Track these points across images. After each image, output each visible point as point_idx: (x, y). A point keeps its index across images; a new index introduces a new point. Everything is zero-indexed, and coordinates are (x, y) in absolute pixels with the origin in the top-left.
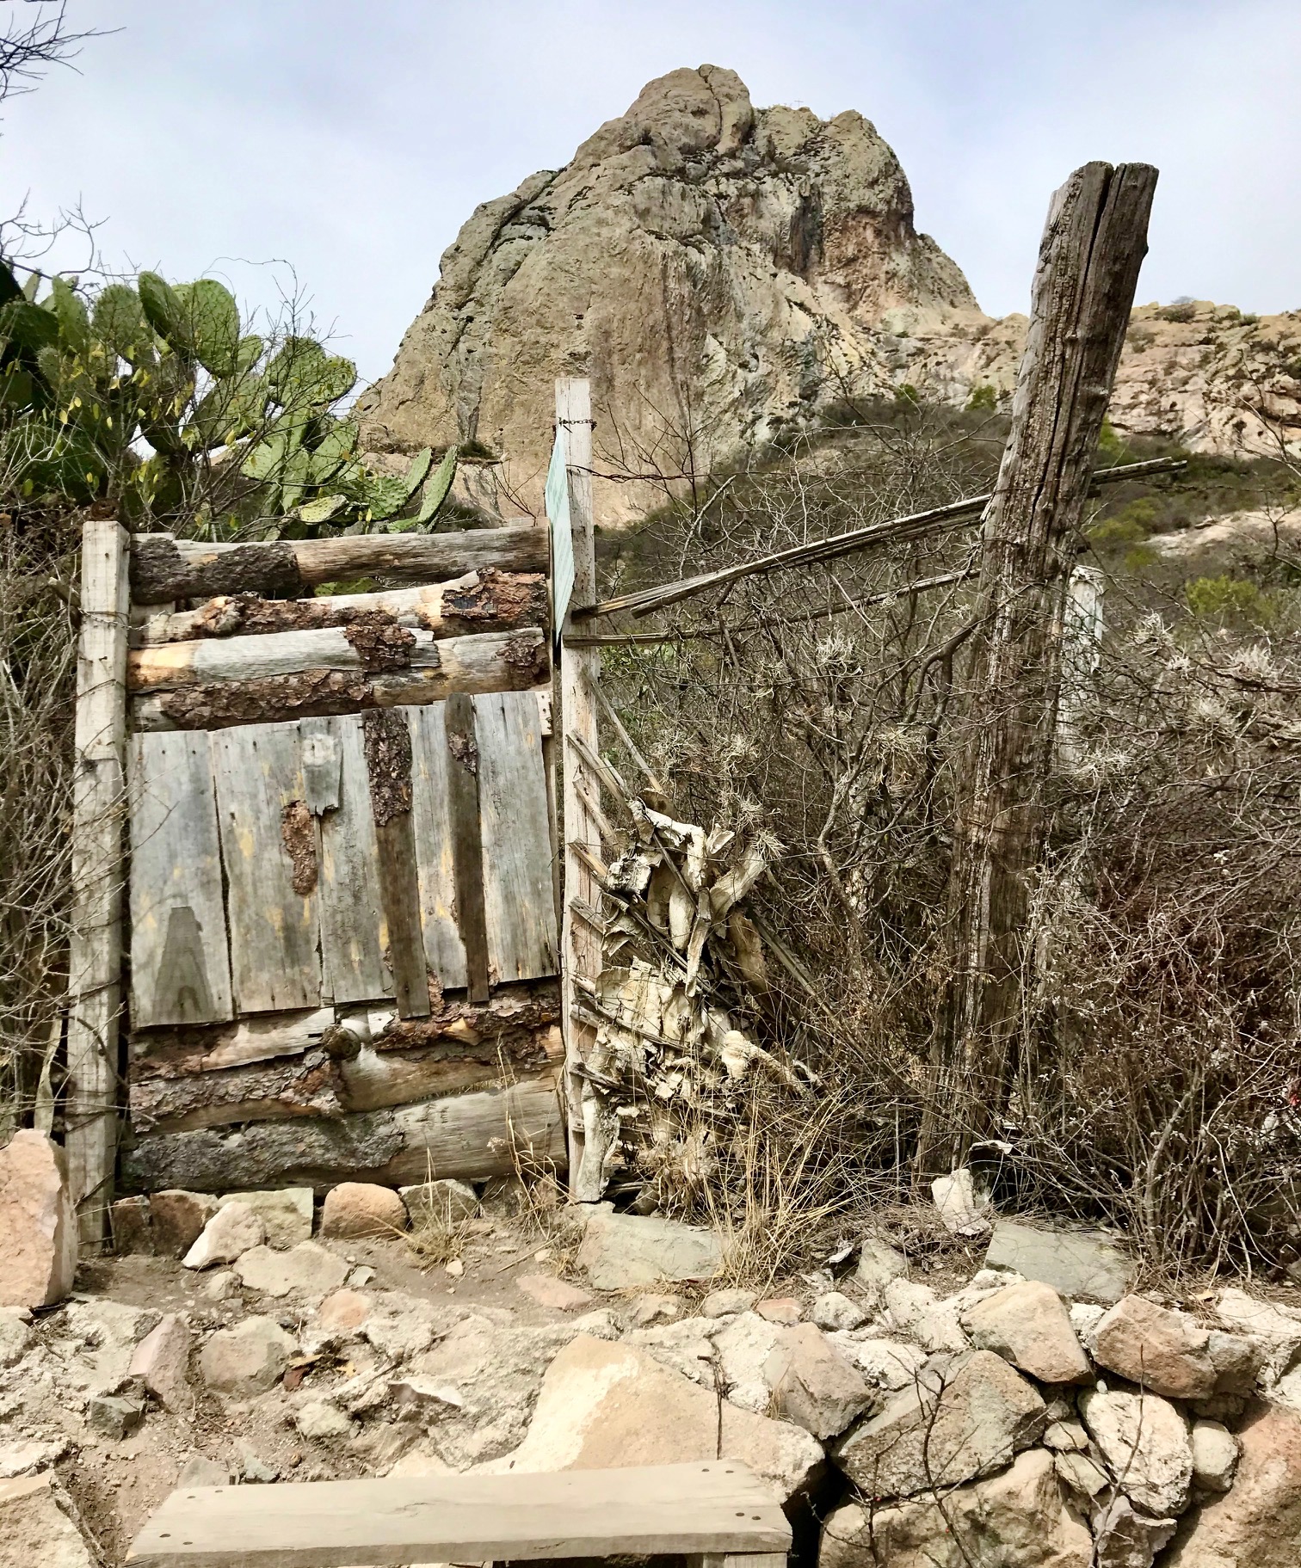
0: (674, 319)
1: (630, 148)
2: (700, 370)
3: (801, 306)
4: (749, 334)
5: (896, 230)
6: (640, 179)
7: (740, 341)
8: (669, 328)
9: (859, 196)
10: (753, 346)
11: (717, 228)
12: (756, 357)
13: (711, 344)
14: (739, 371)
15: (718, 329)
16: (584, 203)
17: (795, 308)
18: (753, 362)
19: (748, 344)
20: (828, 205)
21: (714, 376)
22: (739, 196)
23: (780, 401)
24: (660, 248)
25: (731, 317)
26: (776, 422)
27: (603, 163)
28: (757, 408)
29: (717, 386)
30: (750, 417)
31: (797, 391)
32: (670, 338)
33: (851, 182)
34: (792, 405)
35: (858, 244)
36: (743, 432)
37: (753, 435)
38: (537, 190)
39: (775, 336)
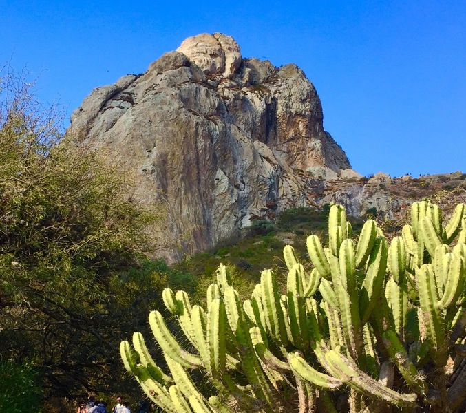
0: (201, 158)
1: (179, 67)
2: (214, 187)
3: (267, 159)
4: (240, 170)
5: (314, 126)
6: (184, 83)
7: (235, 174)
8: (198, 163)
9: (296, 107)
10: (242, 177)
11: (223, 114)
12: (244, 183)
13: (220, 174)
14: (235, 189)
15: (224, 166)
16: (153, 92)
17: (264, 160)
18: (242, 185)
19: (239, 176)
20: (280, 109)
21: (221, 191)
22: (234, 99)
23: (256, 208)
24: (195, 119)
25: (231, 161)
26: (254, 218)
27: (164, 73)
28: (244, 210)
29: (222, 197)
30: (240, 214)
31: (265, 203)
32: (198, 168)
33: (293, 99)
34: (263, 210)
35: (296, 131)
36: (236, 222)
37: (241, 224)
38: (128, 84)
39: (254, 173)
